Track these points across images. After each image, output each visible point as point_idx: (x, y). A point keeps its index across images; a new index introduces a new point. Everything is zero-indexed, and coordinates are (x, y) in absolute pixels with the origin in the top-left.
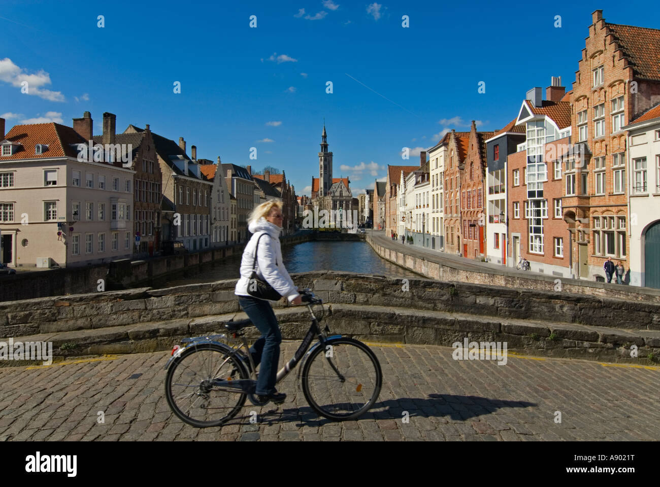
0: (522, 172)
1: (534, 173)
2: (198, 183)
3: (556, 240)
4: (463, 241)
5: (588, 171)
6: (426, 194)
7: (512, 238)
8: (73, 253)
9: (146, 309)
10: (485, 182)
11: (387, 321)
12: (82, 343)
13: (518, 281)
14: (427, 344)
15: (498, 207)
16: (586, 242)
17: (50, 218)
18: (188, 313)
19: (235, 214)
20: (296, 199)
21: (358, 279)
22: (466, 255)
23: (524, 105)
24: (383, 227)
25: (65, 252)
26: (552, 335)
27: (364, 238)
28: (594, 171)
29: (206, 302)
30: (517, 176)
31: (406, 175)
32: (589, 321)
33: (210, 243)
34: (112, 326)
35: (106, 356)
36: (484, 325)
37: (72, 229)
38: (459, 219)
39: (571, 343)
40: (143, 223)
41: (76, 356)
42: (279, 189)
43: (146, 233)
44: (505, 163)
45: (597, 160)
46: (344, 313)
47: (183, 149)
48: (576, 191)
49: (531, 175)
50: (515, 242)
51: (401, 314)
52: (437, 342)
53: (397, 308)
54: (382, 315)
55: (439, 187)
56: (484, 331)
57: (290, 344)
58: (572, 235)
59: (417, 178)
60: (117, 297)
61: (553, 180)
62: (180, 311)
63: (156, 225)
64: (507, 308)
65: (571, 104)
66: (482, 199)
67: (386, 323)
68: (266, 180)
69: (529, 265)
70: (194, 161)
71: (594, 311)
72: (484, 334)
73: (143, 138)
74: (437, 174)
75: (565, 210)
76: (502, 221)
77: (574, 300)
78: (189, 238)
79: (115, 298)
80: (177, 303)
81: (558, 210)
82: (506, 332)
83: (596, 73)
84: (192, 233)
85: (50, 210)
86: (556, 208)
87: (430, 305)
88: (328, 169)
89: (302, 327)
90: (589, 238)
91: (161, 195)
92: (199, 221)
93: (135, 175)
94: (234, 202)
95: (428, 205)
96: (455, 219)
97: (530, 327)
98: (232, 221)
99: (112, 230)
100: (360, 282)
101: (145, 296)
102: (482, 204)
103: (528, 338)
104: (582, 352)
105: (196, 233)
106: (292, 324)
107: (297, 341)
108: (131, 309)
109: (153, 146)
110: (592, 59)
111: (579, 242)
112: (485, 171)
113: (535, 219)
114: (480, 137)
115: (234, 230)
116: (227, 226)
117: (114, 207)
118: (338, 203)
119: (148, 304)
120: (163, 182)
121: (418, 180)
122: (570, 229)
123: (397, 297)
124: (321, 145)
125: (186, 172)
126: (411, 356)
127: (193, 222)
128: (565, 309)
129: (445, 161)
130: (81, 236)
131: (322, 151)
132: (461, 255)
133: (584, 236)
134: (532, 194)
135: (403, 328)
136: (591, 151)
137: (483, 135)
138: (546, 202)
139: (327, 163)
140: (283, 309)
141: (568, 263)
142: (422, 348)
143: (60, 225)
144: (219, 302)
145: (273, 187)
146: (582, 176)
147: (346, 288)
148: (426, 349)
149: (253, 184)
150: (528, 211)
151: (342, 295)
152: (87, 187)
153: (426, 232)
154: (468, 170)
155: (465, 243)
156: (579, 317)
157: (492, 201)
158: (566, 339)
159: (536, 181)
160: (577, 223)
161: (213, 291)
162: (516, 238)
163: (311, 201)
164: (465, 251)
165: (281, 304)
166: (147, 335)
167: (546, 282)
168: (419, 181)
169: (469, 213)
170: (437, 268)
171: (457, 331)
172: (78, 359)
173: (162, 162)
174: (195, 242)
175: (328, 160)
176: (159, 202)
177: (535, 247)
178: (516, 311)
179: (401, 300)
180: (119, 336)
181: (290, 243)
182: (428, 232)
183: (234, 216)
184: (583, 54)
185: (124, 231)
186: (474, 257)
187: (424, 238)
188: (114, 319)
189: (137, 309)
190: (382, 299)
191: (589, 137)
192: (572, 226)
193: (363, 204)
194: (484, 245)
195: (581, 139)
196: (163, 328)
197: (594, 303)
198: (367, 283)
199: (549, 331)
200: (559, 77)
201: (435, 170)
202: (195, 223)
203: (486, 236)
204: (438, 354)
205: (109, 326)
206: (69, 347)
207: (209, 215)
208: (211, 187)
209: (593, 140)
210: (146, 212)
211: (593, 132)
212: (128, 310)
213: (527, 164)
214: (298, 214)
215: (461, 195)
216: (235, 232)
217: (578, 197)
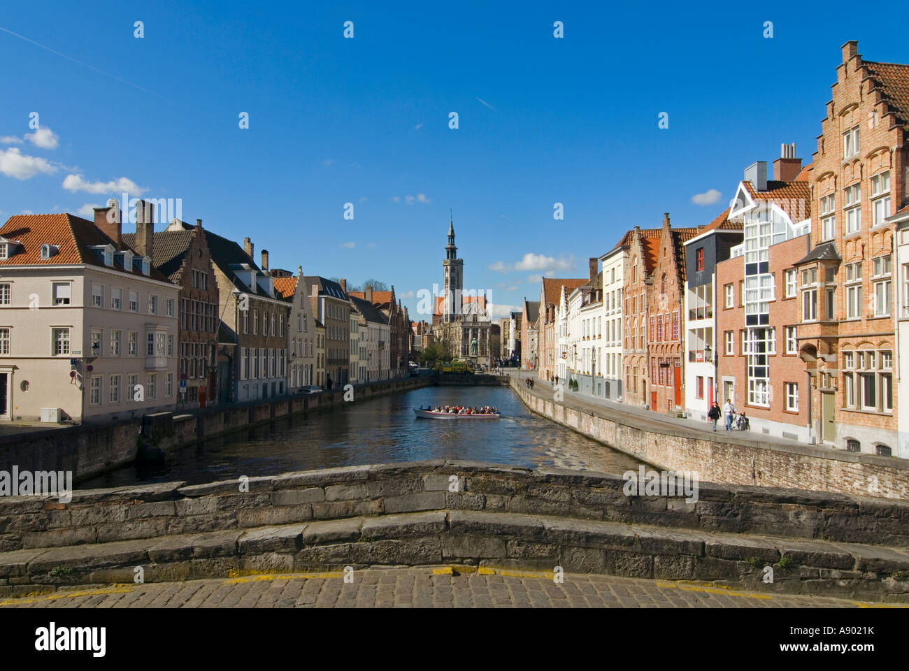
0: (738, 288)
1: (755, 289)
2: (271, 304)
3: (788, 386)
4: (651, 387)
5: (836, 284)
6: (597, 319)
7: (723, 383)
8: (92, 402)
9: (176, 515)
10: (684, 302)
11: (531, 539)
12: (82, 566)
13: (731, 450)
14: (593, 573)
15: (702, 339)
16: (832, 389)
17: (60, 352)
18: (237, 522)
19: (322, 347)
20: (411, 326)
21: (488, 474)
22: (654, 408)
23: (741, 190)
24: (534, 366)
25: (81, 401)
26: (783, 560)
27: (508, 382)
28: (844, 283)
29: (263, 506)
30: (731, 294)
31: (568, 292)
32: (839, 536)
33: (287, 388)
34: (127, 540)
35: (116, 586)
36: (678, 544)
37: (90, 368)
38: (645, 355)
39: (812, 571)
40: (192, 360)
41: (73, 585)
42: (386, 312)
43: (196, 375)
44: (713, 275)
45: (850, 267)
46: (467, 526)
47: (250, 254)
48: (818, 314)
49: (750, 292)
50: (726, 390)
51: (553, 529)
52: (607, 571)
53: (548, 517)
54: (524, 530)
55: (616, 310)
56: (679, 554)
57: (386, 572)
58: (812, 379)
59: (584, 297)
60: (134, 497)
61: (784, 299)
62: (225, 518)
63: (209, 364)
64: (714, 517)
65: (810, 186)
66: (679, 328)
67: (529, 542)
68: (367, 299)
69: (747, 423)
70: (264, 272)
71: (847, 521)
72: (679, 558)
73: (193, 238)
74: (613, 292)
75: (802, 343)
76: (708, 360)
77: (816, 504)
78: (257, 382)
79: (132, 499)
80: (221, 506)
81: (791, 342)
82: (712, 556)
83: (848, 137)
84: (262, 375)
85: (59, 339)
86: (788, 339)
87: (597, 513)
88: (456, 282)
89: (405, 547)
90: (836, 383)
91: (217, 319)
92: (271, 358)
93: (180, 292)
94: (321, 332)
95: (600, 335)
96: (640, 356)
97: (749, 548)
98: (318, 358)
99: (147, 369)
100: (493, 478)
101: (175, 496)
102: (679, 334)
103: (746, 564)
104: (828, 586)
105: (266, 375)
106: (389, 542)
107: (398, 567)
108: (155, 514)
109: (206, 250)
110: (841, 117)
111: (821, 389)
112: (683, 286)
113: (757, 356)
114: (676, 237)
115: (321, 370)
116: (312, 365)
117: (151, 337)
118: (470, 331)
119: (179, 508)
120: (221, 302)
121: (586, 300)
122: (809, 370)
123: (547, 501)
124: (446, 248)
125: (254, 288)
126: (568, 596)
127: (263, 360)
128: (803, 517)
129: (625, 272)
130: (103, 379)
131: (448, 258)
132: (648, 409)
133: (829, 381)
134: (752, 320)
135: (556, 550)
136: (840, 255)
137: (679, 234)
138: (773, 331)
139: (455, 274)
140: (378, 518)
141: (806, 420)
142: (584, 579)
143: (74, 362)
144: (283, 506)
145: (378, 309)
146: (827, 293)
147: (472, 488)
148: (591, 582)
149: (349, 305)
150: (746, 344)
151: (465, 498)
152: (112, 309)
153: (597, 374)
154: (658, 285)
155: (653, 391)
156: (824, 530)
157: (693, 331)
158: (804, 566)
159: (759, 300)
160: (819, 361)
161: (275, 490)
162: (729, 383)
163: (431, 328)
164: (654, 401)
165: (374, 510)
166: (176, 556)
167: (773, 452)
168: (587, 302)
169: (660, 347)
170: (612, 428)
171: (637, 553)
172: (75, 589)
173: (219, 274)
174: (265, 387)
175: (456, 271)
176: (215, 331)
177: (757, 397)
178: (728, 522)
179: (554, 504)
180: (135, 557)
181: (401, 388)
182: (599, 373)
183: (322, 351)
184: (829, 109)
185: (165, 371)
186: (666, 410)
187: (593, 382)
188: (130, 529)
189: (163, 516)
190: (526, 503)
191: (837, 234)
192: (812, 365)
193: (507, 333)
194: (682, 393)
195: (825, 239)
196: (199, 547)
197: (846, 508)
198: (503, 480)
199: (779, 554)
200: (793, 145)
201: (611, 285)
202: (266, 361)
203: (684, 380)
204: (609, 590)
205: (121, 540)
206: (62, 571)
207: (285, 350)
208: (289, 309)
209: (843, 237)
210: (197, 345)
211: (843, 226)
212: (150, 516)
213: (746, 276)
214: (412, 347)
215: (649, 321)
216: (322, 373)
217: (821, 323)
